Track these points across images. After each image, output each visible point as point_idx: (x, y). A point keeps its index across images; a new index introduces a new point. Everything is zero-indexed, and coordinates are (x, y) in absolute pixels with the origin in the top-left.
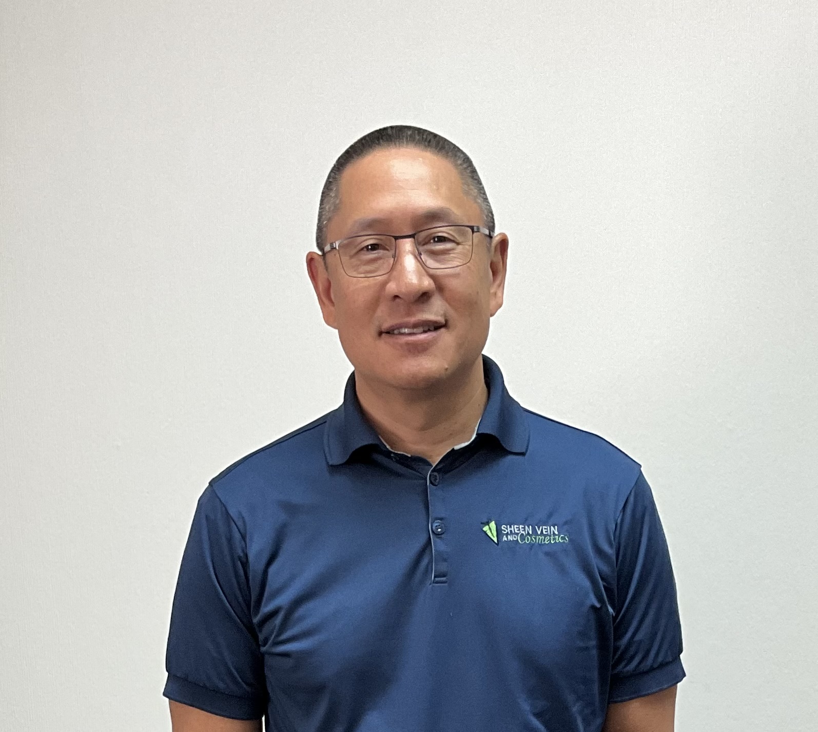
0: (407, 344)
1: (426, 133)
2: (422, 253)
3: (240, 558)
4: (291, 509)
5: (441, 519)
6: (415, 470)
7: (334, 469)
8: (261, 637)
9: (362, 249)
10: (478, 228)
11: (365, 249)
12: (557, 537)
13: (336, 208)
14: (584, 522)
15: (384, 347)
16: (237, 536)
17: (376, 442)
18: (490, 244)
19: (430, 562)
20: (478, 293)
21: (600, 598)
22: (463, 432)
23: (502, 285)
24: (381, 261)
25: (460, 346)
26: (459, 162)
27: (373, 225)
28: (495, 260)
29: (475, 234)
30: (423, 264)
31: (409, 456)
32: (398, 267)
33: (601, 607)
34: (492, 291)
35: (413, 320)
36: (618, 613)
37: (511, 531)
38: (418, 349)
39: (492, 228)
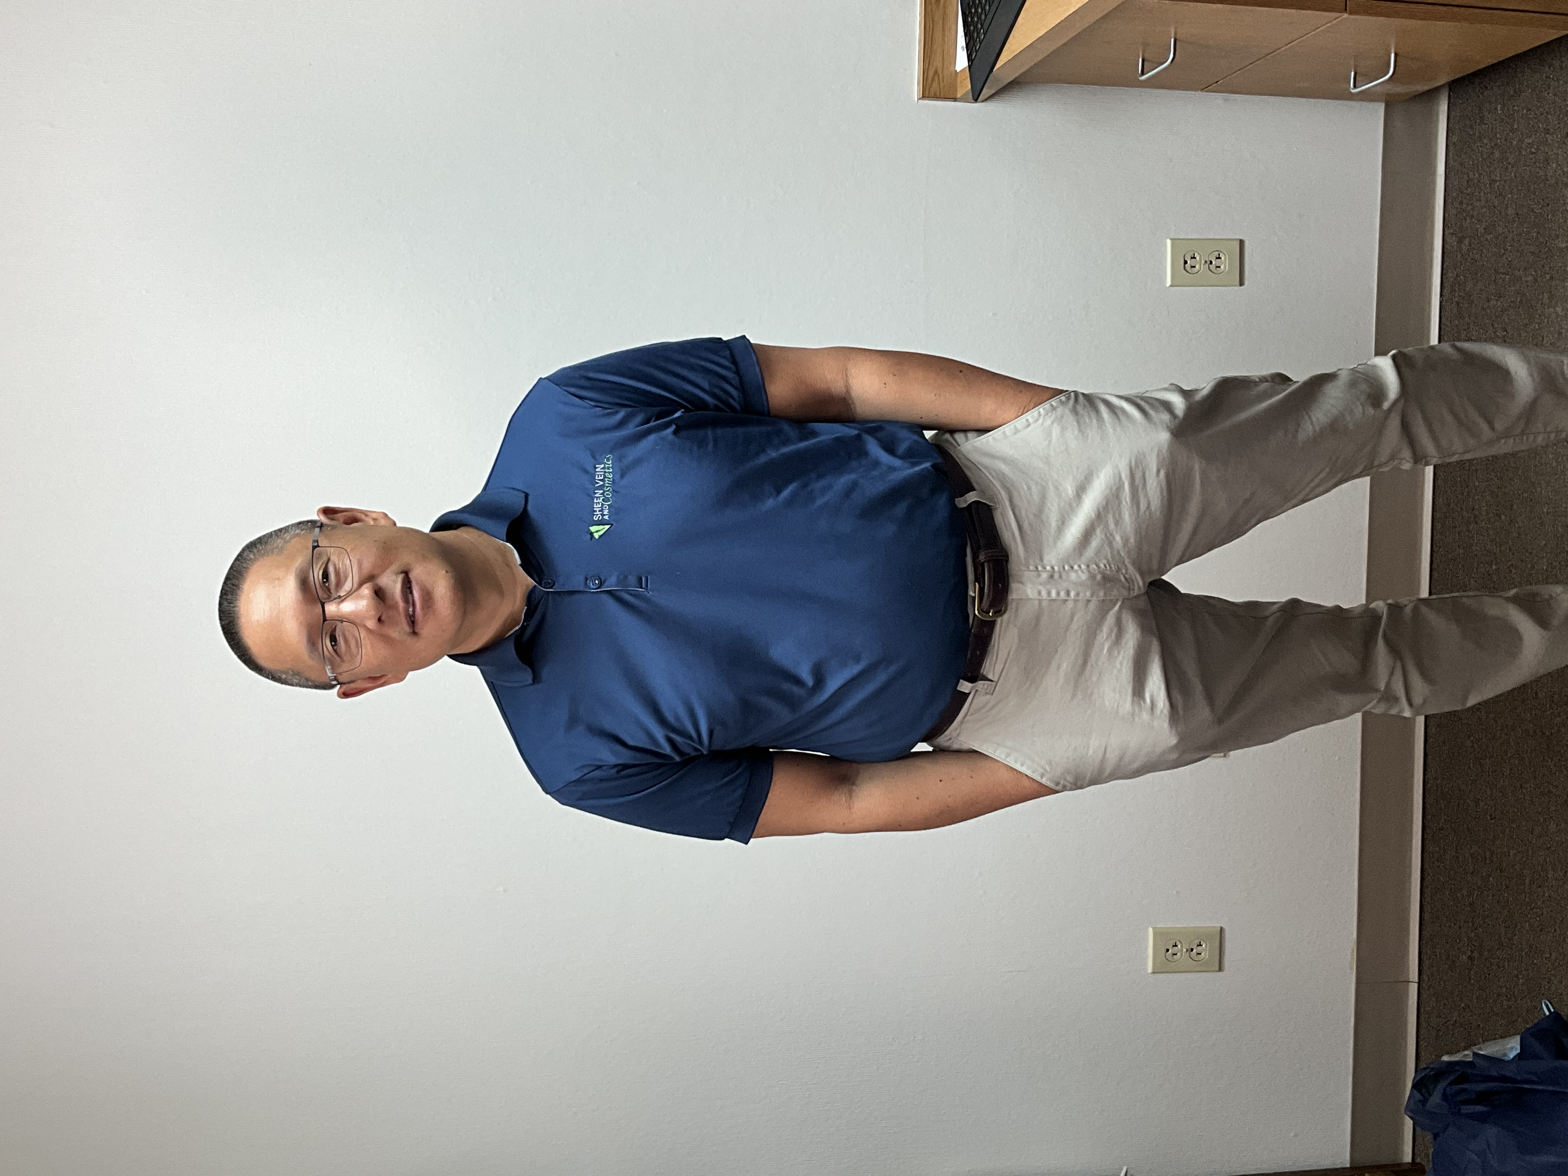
0: (423, 608)
1: (226, 588)
2: (338, 595)
3: (618, 772)
4: (573, 721)
5: (586, 579)
6: (539, 602)
7: (536, 679)
8: (694, 754)
9: (335, 651)
10: (315, 541)
11: (335, 647)
12: (607, 466)
13: (297, 674)
14: (593, 439)
15: (427, 629)
16: (597, 773)
17: (513, 638)
18: (328, 526)
19: (628, 592)
20: (375, 541)
21: (667, 426)
22: (504, 553)
23: (365, 513)
24: (346, 633)
25: (424, 558)
26: (252, 556)
27: (312, 642)
28: (342, 520)
29: (320, 545)
30: (349, 594)
31: (526, 608)
32: (352, 618)
33: (675, 424)
34: (372, 523)
35: (401, 604)
36: (683, 406)
37: (599, 511)
38: (428, 597)
39: (313, 522)
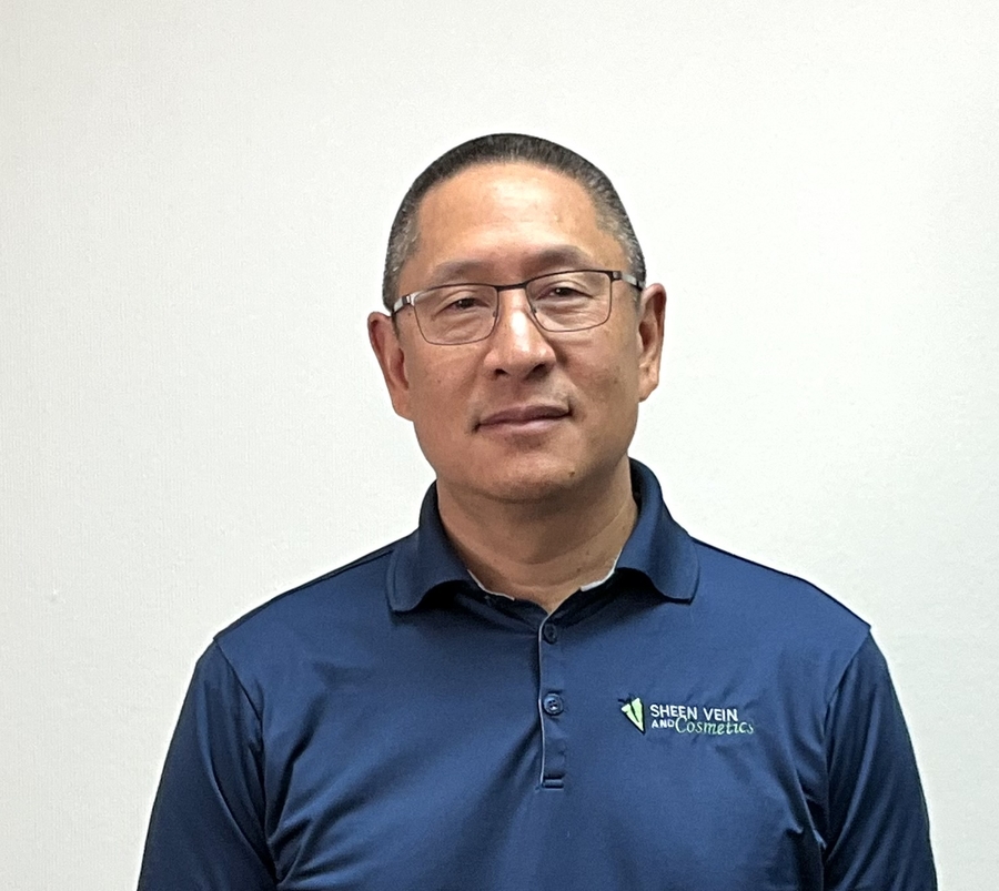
2: (538, 310)
5: (557, 692)
12: (736, 725)
18: (639, 298)
37: (665, 713)
39: (642, 276)
